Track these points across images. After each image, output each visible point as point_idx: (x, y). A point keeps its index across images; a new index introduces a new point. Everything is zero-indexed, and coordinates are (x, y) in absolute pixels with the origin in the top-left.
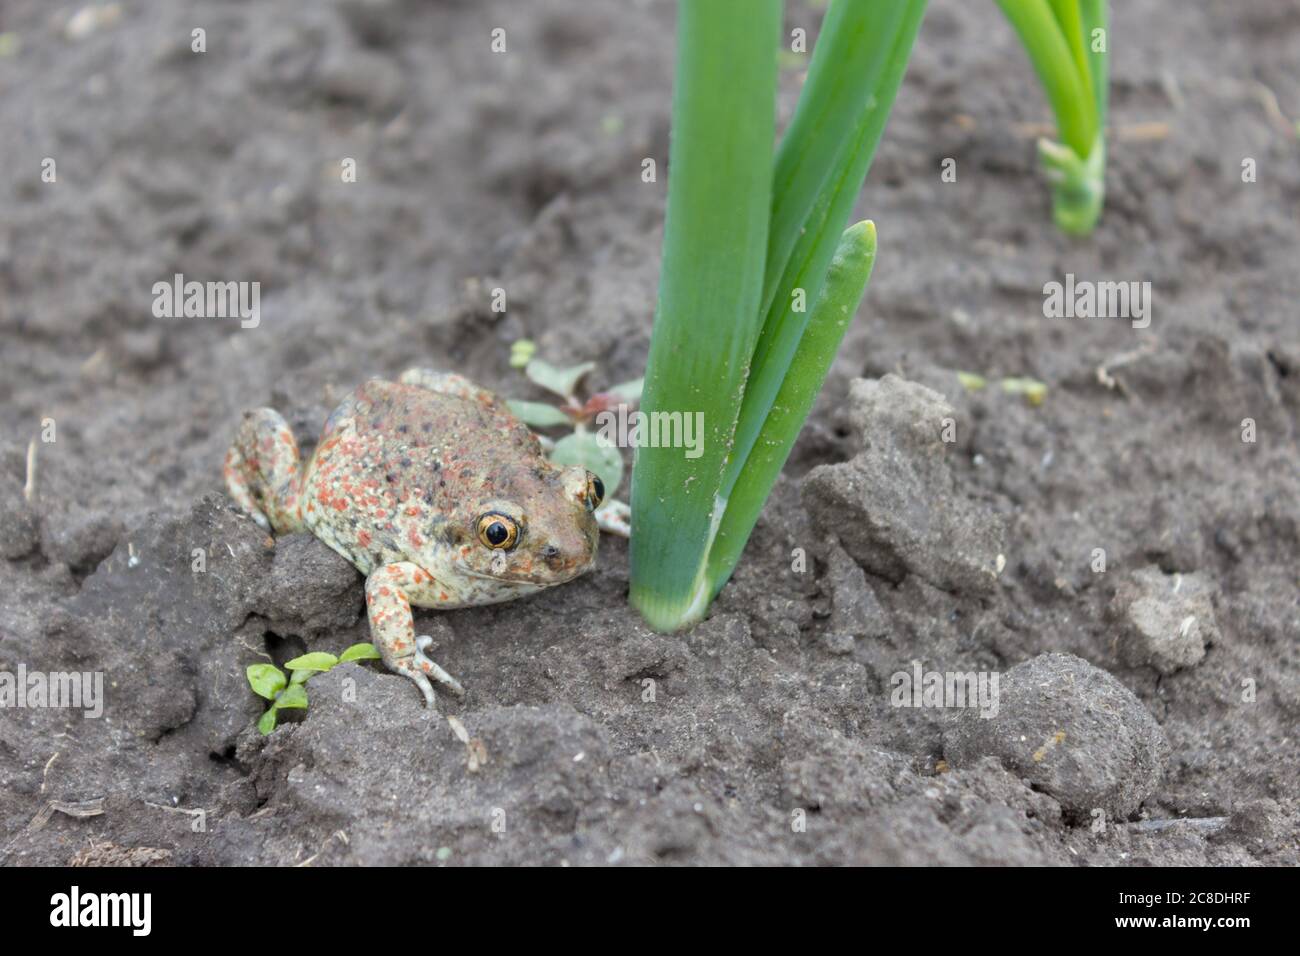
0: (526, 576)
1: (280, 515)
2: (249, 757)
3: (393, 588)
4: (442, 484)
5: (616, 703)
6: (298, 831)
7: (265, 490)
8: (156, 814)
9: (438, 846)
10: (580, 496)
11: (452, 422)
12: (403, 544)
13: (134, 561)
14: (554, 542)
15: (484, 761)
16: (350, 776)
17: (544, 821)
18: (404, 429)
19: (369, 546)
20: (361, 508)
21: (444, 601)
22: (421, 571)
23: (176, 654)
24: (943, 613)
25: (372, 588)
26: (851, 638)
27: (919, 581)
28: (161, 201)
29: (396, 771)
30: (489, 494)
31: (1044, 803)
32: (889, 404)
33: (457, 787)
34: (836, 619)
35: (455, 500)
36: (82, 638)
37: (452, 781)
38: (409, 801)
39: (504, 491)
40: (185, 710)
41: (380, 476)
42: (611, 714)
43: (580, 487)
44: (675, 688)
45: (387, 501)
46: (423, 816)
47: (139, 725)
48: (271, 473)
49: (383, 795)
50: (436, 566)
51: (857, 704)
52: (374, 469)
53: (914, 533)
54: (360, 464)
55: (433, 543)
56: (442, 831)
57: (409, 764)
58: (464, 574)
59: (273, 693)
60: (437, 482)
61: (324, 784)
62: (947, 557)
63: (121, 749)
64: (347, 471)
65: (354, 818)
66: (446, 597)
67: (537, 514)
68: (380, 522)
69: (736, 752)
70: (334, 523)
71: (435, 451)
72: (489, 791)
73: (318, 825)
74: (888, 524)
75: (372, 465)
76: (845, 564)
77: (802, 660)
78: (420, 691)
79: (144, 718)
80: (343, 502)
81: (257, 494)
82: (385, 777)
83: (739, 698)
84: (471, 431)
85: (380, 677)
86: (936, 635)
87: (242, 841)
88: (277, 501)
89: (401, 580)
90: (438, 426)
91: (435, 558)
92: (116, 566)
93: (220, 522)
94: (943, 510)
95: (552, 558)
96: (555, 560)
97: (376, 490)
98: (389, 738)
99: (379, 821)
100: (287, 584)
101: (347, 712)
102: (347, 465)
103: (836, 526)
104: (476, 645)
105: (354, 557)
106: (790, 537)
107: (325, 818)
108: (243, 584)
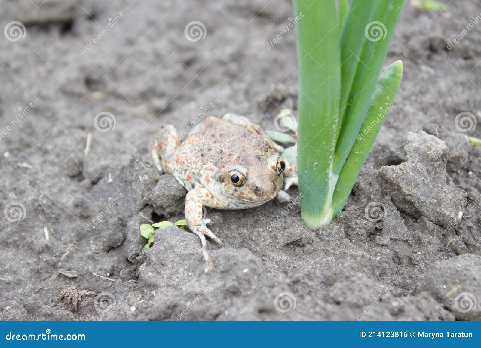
0: (246, 197)
1: (166, 166)
2: (133, 259)
3: (196, 198)
4: (222, 158)
5: (281, 254)
6: (140, 290)
7: (163, 157)
8: (96, 279)
9: (187, 301)
10: (273, 167)
11: (232, 134)
12: (202, 180)
13: (110, 180)
14: (258, 184)
15: (211, 269)
16: (163, 270)
17: (228, 295)
18: (213, 136)
19: (190, 181)
20: (189, 165)
21: (217, 206)
22: (208, 192)
23: (118, 218)
24: (435, 234)
25: (188, 197)
26: (389, 239)
27: (425, 219)
28: (181, 49)
29: (181, 270)
30: (237, 163)
31: (447, 315)
32: (419, 143)
33: (200, 278)
34: (384, 231)
35: (224, 165)
36: (87, 208)
37: (199, 275)
38: (182, 282)
39: (243, 163)
40: (119, 240)
41: (199, 154)
42: (278, 258)
43: (274, 164)
44: (307, 251)
45: (199, 163)
46: (184, 288)
47: (101, 244)
48: (165, 150)
49: (173, 279)
50: (215, 191)
51: (379, 265)
52: (198, 151)
53: (423, 198)
54: (194, 149)
55: (214, 181)
56: (189, 296)
57: (187, 268)
58: (225, 195)
59: (149, 236)
60: (220, 157)
61: (152, 272)
62: (438, 210)
63: (94, 253)
64: (188, 151)
65: (160, 287)
66: (218, 204)
67: (253, 173)
68: (196, 171)
69: (317, 277)
70: (179, 170)
71: (222, 145)
72: (211, 281)
73: (148, 288)
74: (411, 193)
75: (198, 149)
76: (392, 209)
77: (366, 246)
78: (201, 241)
79: (103, 242)
80: (184, 163)
81: (160, 158)
82: (177, 272)
83: (334, 258)
84: (238, 138)
85: (185, 233)
86: (430, 243)
87: (120, 291)
88: (166, 161)
89: (200, 195)
90: (226, 135)
91: (215, 188)
92: (105, 182)
93: (137, 166)
94: (439, 190)
95: (256, 191)
96: (258, 192)
97: (196, 159)
98: (182, 257)
99: (169, 289)
100: (158, 193)
101: (167, 245)
102: (189, 148)
103: (389, 192)
104: (233, 226)
105: (185, 185)
106: (372, 195)
107: (150, 285)
108: (143, 192)
